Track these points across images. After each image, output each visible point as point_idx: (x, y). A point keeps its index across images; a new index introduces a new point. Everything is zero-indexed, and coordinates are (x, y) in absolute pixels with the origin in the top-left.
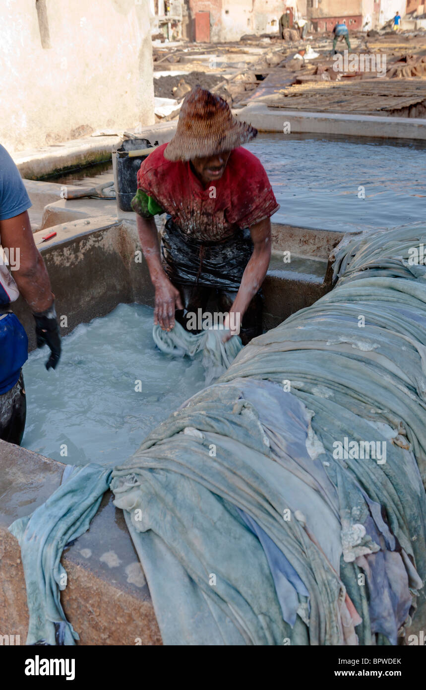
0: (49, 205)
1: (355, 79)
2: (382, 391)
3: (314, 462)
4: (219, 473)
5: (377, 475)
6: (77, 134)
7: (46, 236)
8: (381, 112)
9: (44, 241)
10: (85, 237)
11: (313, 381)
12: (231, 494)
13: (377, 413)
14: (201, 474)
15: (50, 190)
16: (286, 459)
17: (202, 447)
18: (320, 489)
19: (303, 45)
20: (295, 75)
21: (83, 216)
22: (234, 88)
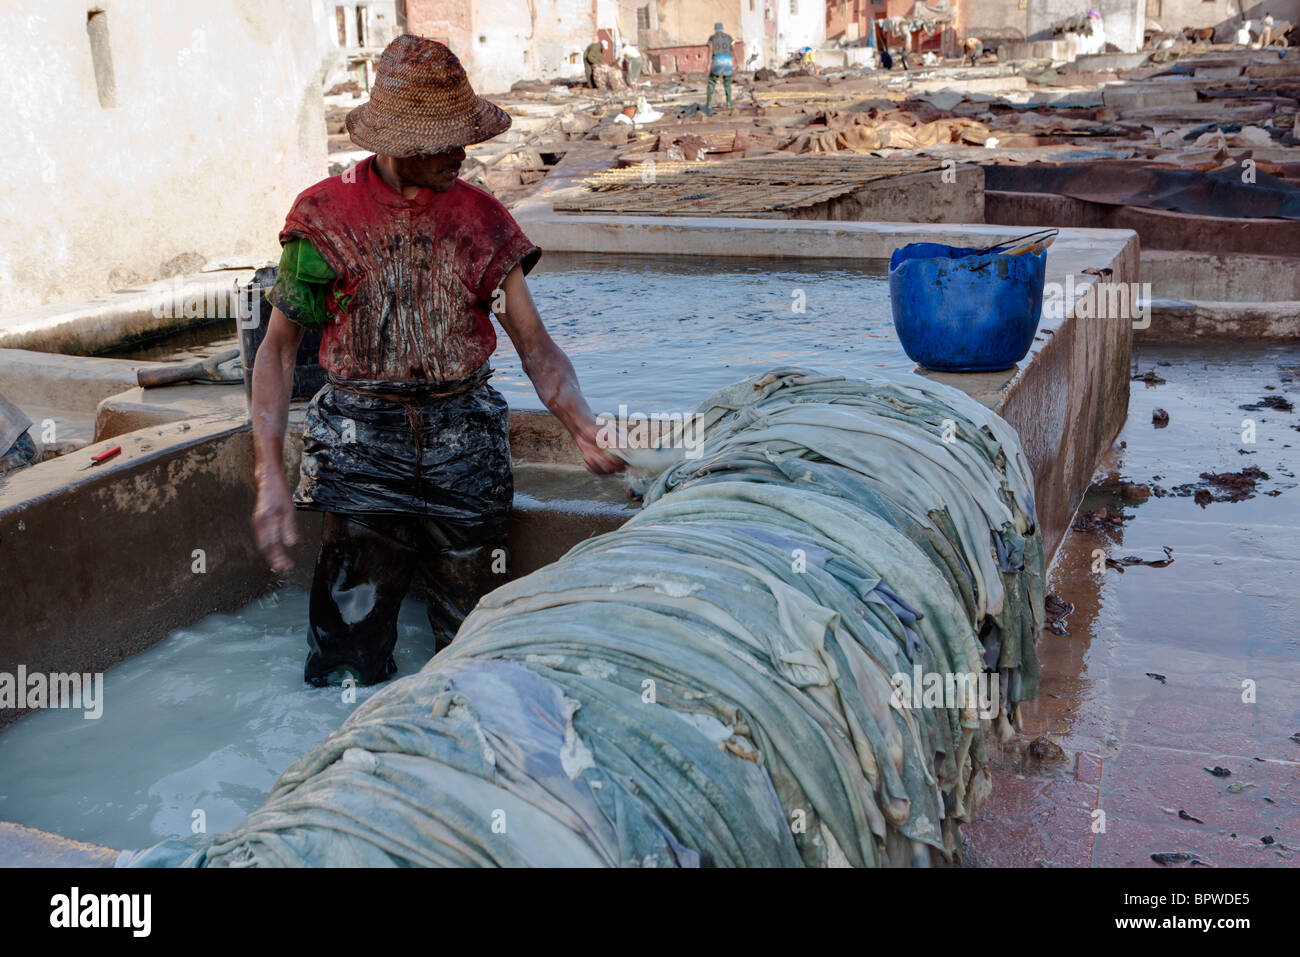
0: (108, 399)
1: (732, 158)
2: (704, 661)
3: (576, 784)
4: (403, 819)
5: (695, 805)
6: (174, 271)
7: (99, 454)
8: (775, 213)
9: (94, 464)
10: (179, 454)
11: (580, 653)
12: (424, 851)
13: (695, 699)
14: (370, 823)
15: (113, 371)
16: (524, 783)
17: (373, 778)
18: (586, 830)
19: (633, 98)
20: (617, 152)
21: (179, 416)
22: (498, 179)
